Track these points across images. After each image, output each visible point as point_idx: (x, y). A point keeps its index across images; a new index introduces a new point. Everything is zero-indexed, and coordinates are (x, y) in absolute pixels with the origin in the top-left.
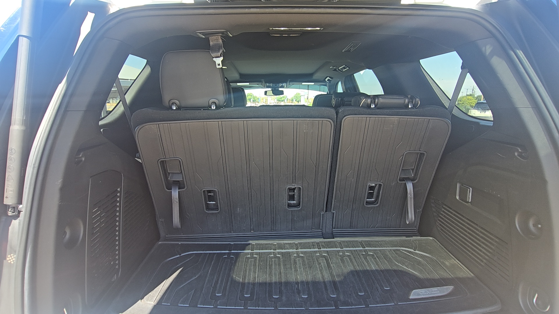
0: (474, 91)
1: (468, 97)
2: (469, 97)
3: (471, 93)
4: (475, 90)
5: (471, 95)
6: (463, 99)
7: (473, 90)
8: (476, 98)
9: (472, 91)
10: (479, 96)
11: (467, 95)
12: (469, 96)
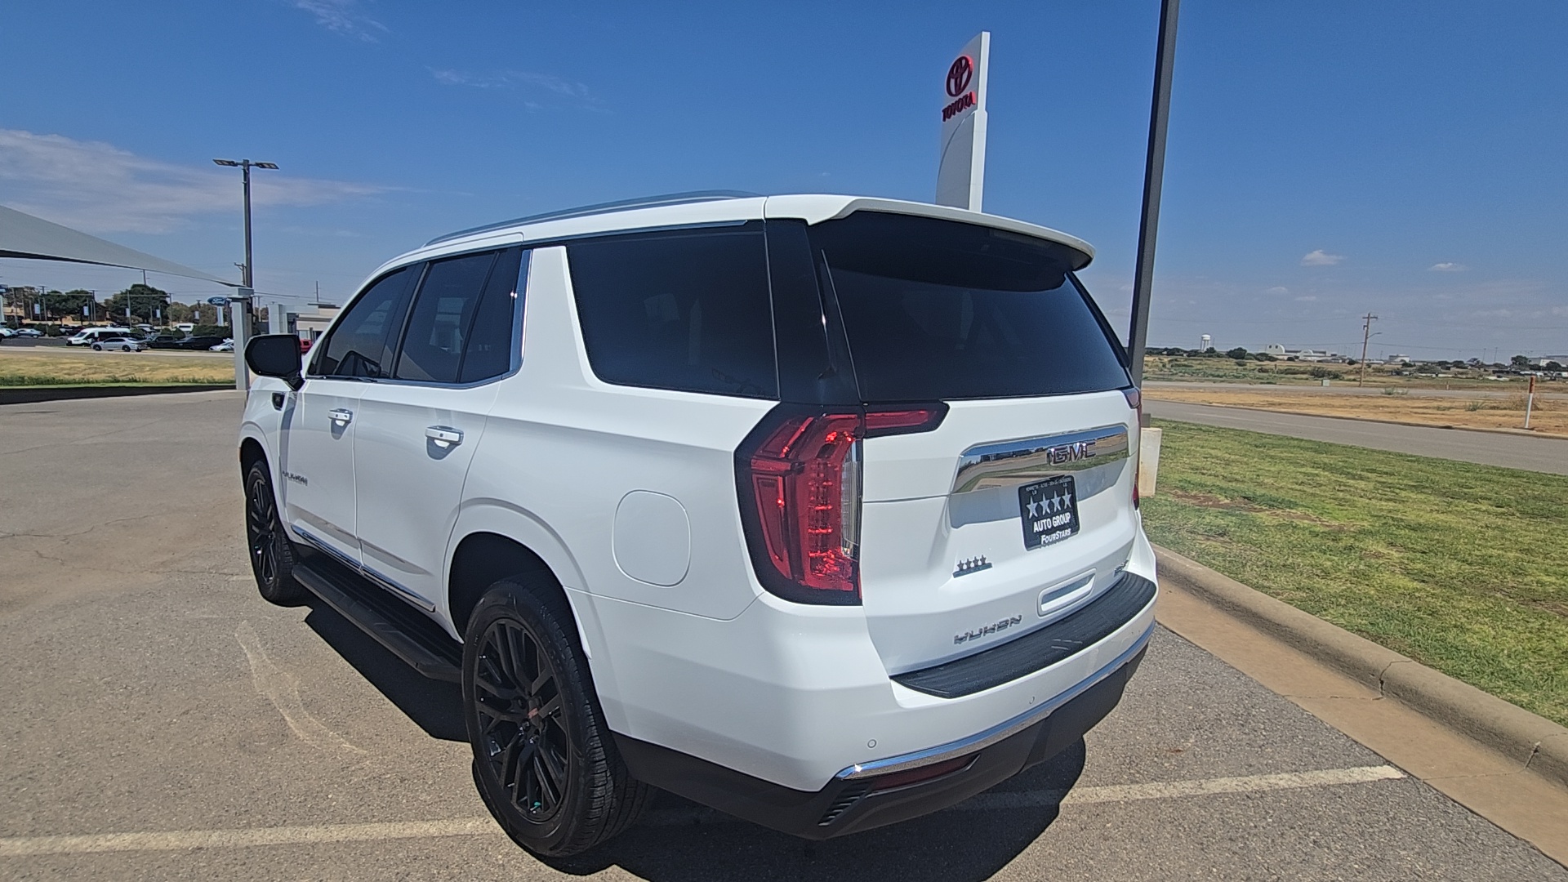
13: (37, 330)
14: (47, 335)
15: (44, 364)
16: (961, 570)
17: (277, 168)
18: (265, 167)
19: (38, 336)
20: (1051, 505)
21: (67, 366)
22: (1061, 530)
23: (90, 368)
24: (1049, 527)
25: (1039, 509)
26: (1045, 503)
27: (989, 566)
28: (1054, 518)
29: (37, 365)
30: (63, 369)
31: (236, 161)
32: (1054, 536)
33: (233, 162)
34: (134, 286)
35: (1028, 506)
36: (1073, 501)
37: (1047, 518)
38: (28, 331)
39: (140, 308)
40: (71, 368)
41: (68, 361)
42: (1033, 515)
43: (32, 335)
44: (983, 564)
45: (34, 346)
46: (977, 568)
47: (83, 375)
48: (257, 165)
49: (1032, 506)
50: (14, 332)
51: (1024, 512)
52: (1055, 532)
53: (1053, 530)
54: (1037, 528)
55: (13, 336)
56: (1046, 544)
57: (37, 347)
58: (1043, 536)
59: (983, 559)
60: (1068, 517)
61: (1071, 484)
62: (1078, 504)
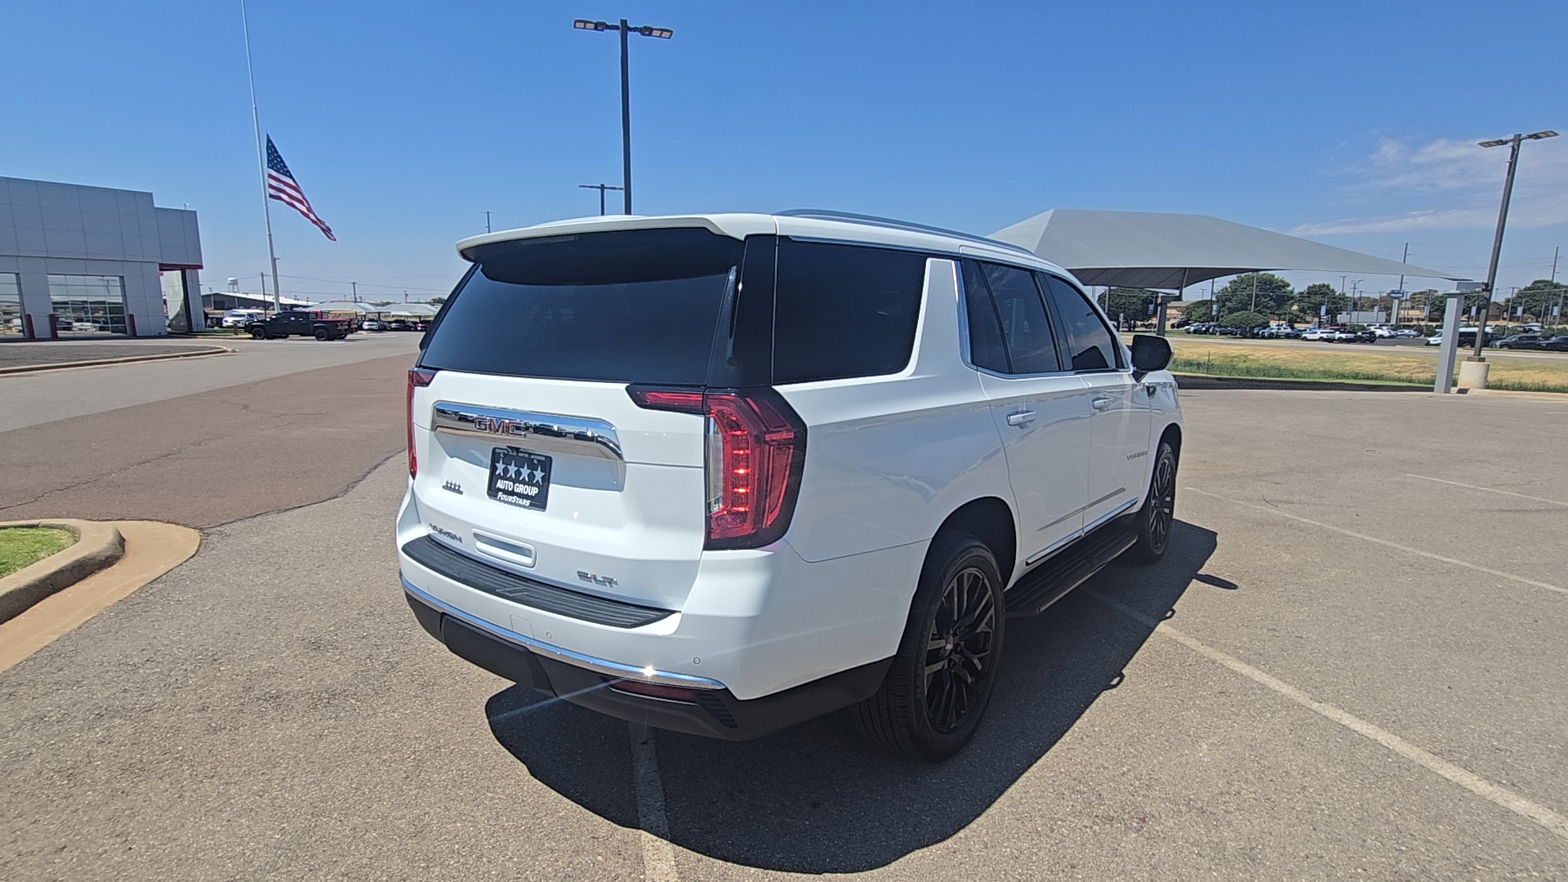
13: (1415, 331)
14: (1423, 335)
15: (1383, 362)
16: (447, 486)
17: (1557, 135)
18: (1540, 138)
19: (1414, 336)
20: (518, 473)
21: (1401, 365)
22: (519, 497)
23: (1420, 367)
24: (510, 489)
25: (506, 471)
26: (512, 469)
27: (461, 493)
28: (517, 484)
29: (1377, 363)
30: (1396, 367)
31: (1504, 139)
32: (510, 498)
33: (1501, 141)
34: (1536, 282)
35: (497, 464)
36: (546, 480)
37: (510, 481)
38: (1407, 331)
39: (1535, 306)
40: (1404, 366)
41: (1405, 359)
42: (499, 474)
43: (1409, 336)
44: (459, 490)
45: (1395, 345)
46: (454, 490)
47: (1411, 373)
48: (1530, 137)
49: (500, 466)
50: (1393, 333)
51: (493, 469)
52: (513, 495)
53: (512, 493)
54: (500, 484)
55: (1392, 337)
56: (500, 500)
57: (1398, 346)
58: (500, 493)
59: (459, 487)
60: (534, 491)
61: (546, 464)
62: (551, 485)
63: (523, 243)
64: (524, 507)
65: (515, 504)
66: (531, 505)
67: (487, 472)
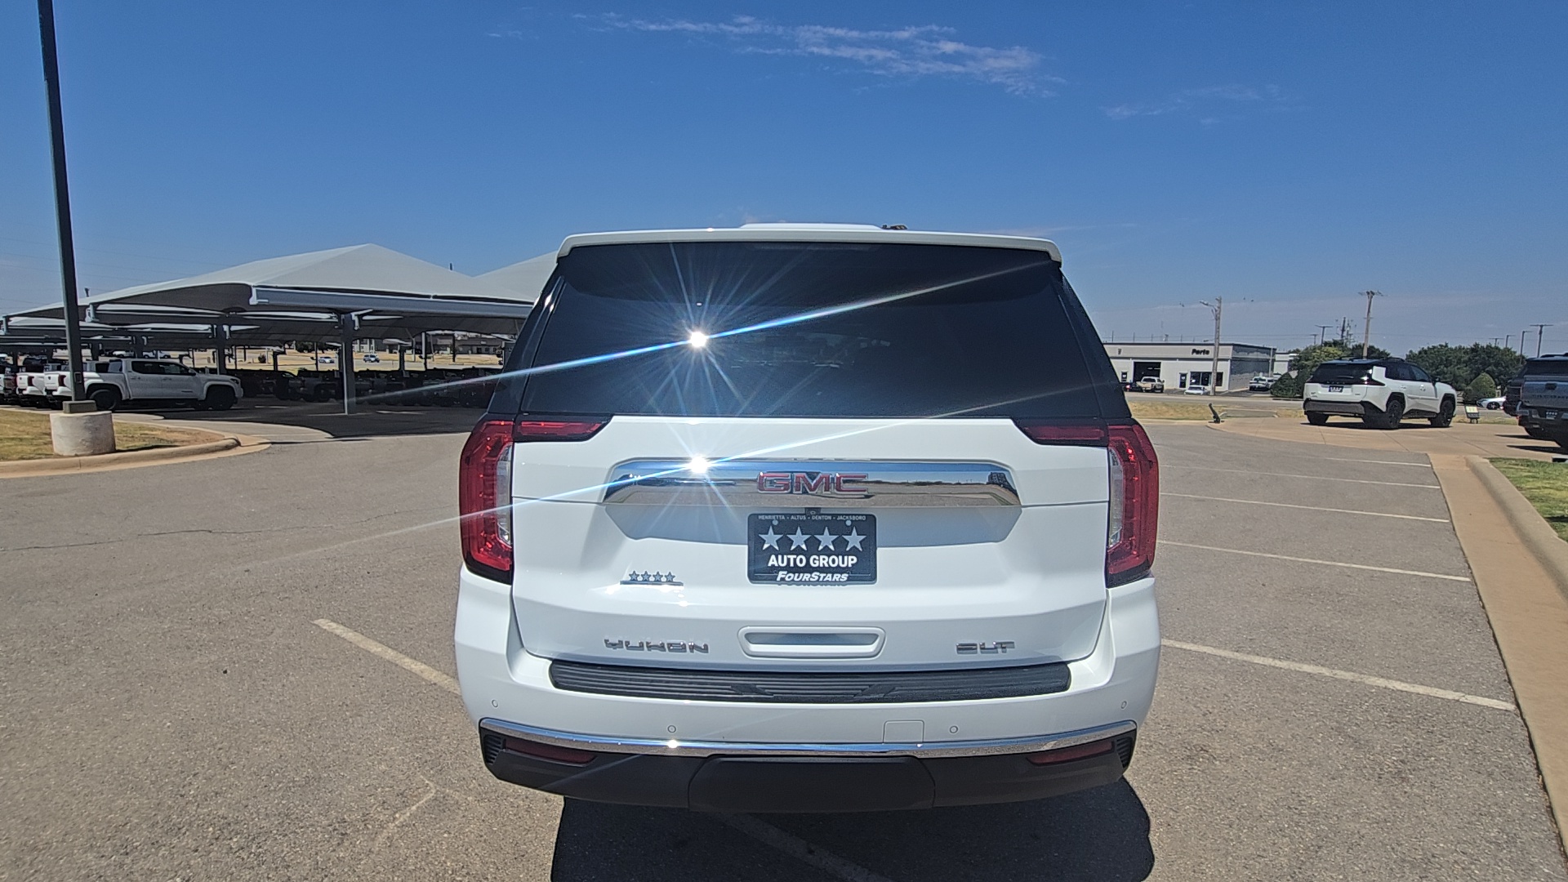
0: (1345, 334)
1: (1327, 348)
2: (1331, 350)
3: (1338, 338)
4: (1348, 329)
5: (1335, 343)
6: (1314, 354)
7: (1343, 330)
8: (1350, 352)
9: (1340, 333)
10: (1360, 346)
11: (1326, 344)
12: (1330, 346)
16: (636, 579)
20: (812, 542)
22: (822, 572)
24: (801, 565)
25: (784, 542)
26: (797, 539)
28: (814, 557)
32: (804, 577)
35: (762, 536)
36: (870, 544)
37: (797, 555)
42: (771, 548)
44: (667, 580)
46: (656, 582)
49: (770, 538)
51: (756, 543)
52: (808, 572)
53: (808, 569)
54: (777, 561)
56: (780, 582)
58: (780, 573)
59: (669, 576)
60: (851, 561)
61: (868, 525)
62: (879, 551)
63: (757, 247)
64: (839, 583)
65: (818, 582)
66: (849, 579)
67: (743, 550)
